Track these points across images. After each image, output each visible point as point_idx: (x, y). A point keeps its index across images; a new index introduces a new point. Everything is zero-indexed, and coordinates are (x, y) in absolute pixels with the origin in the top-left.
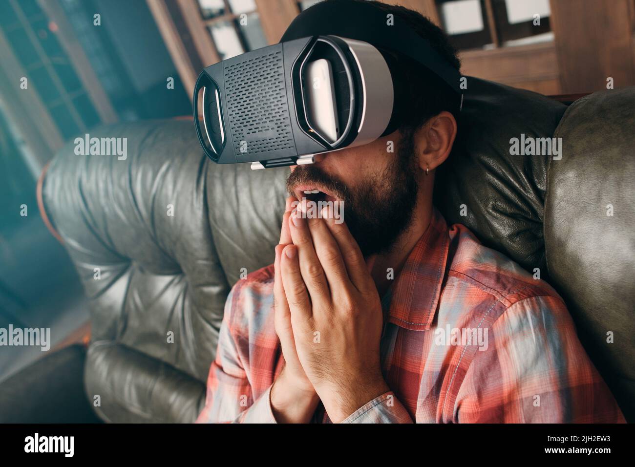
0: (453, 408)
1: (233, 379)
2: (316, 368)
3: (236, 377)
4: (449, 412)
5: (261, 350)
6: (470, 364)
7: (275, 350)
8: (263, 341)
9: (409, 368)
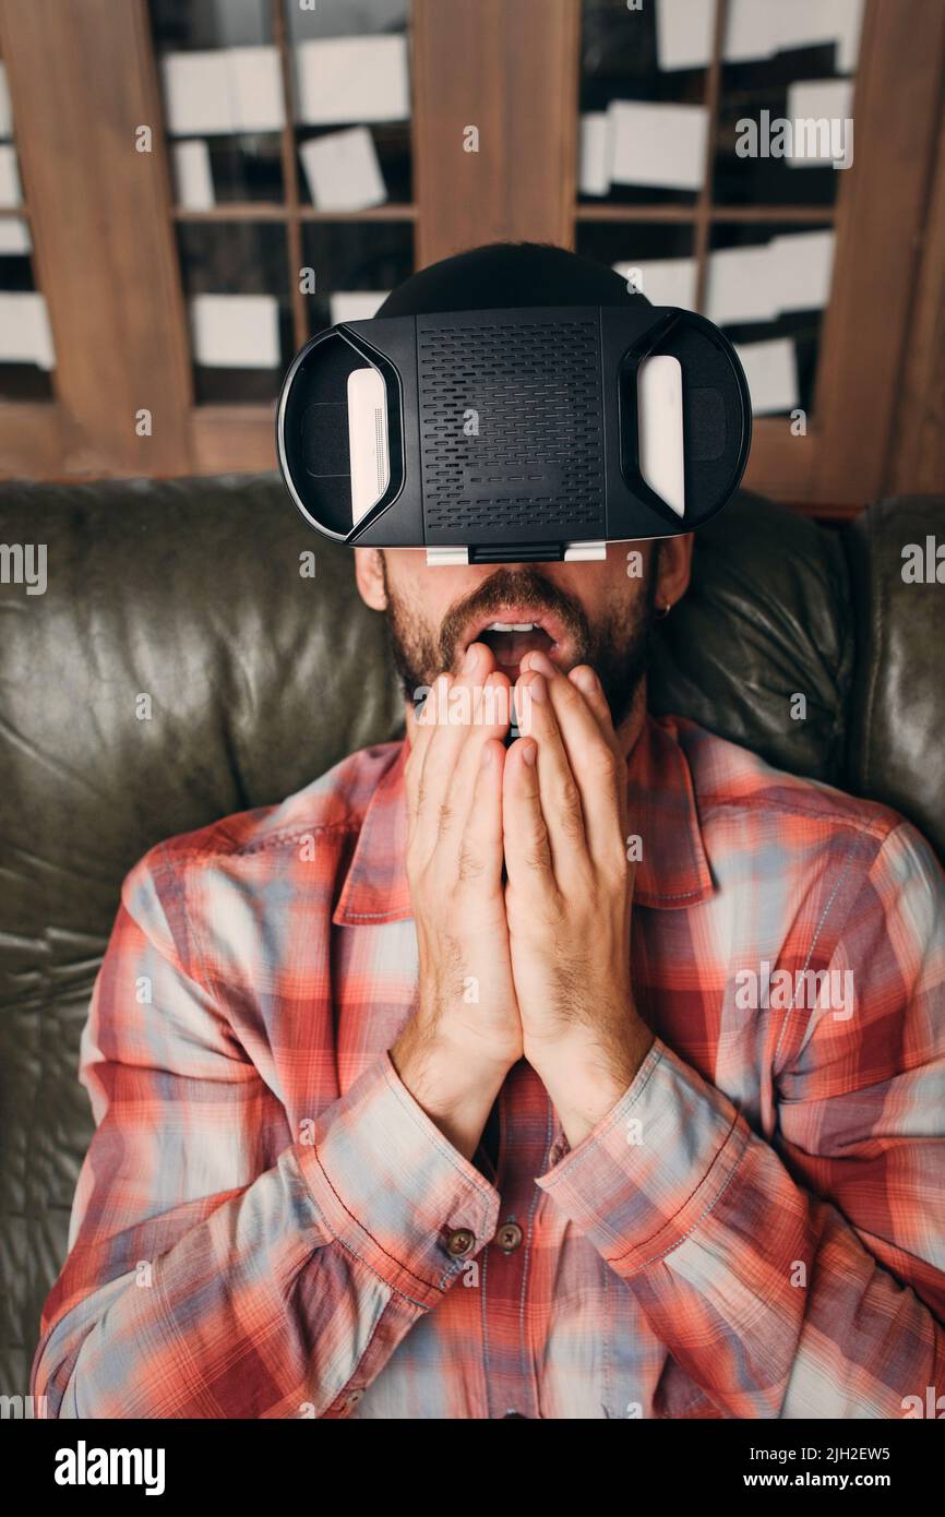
0: (803, 1036)
1: (226, 1086)
2: (561, 1000)
3: (230, 1083)
4: (794, 1044)
5: (294, 1006)
6: (834, 949)
7: (328, 1001)
8: (293, 986)
9: (675, 984)
